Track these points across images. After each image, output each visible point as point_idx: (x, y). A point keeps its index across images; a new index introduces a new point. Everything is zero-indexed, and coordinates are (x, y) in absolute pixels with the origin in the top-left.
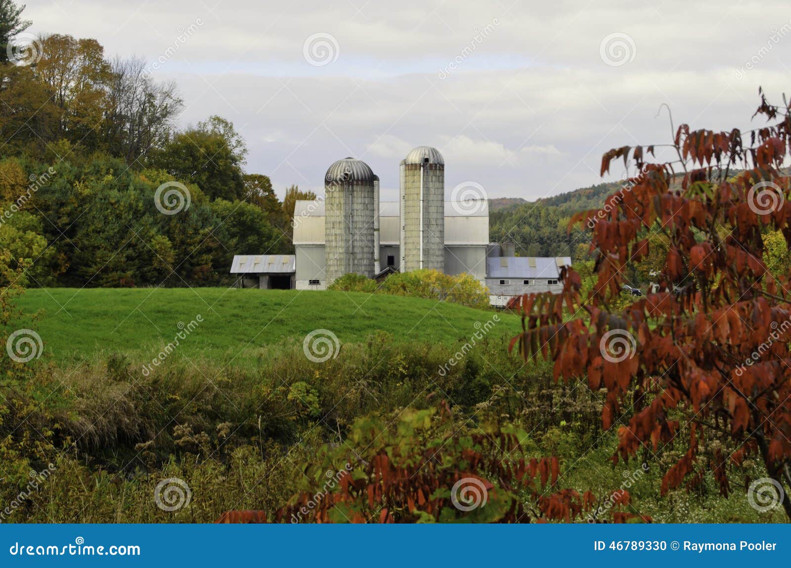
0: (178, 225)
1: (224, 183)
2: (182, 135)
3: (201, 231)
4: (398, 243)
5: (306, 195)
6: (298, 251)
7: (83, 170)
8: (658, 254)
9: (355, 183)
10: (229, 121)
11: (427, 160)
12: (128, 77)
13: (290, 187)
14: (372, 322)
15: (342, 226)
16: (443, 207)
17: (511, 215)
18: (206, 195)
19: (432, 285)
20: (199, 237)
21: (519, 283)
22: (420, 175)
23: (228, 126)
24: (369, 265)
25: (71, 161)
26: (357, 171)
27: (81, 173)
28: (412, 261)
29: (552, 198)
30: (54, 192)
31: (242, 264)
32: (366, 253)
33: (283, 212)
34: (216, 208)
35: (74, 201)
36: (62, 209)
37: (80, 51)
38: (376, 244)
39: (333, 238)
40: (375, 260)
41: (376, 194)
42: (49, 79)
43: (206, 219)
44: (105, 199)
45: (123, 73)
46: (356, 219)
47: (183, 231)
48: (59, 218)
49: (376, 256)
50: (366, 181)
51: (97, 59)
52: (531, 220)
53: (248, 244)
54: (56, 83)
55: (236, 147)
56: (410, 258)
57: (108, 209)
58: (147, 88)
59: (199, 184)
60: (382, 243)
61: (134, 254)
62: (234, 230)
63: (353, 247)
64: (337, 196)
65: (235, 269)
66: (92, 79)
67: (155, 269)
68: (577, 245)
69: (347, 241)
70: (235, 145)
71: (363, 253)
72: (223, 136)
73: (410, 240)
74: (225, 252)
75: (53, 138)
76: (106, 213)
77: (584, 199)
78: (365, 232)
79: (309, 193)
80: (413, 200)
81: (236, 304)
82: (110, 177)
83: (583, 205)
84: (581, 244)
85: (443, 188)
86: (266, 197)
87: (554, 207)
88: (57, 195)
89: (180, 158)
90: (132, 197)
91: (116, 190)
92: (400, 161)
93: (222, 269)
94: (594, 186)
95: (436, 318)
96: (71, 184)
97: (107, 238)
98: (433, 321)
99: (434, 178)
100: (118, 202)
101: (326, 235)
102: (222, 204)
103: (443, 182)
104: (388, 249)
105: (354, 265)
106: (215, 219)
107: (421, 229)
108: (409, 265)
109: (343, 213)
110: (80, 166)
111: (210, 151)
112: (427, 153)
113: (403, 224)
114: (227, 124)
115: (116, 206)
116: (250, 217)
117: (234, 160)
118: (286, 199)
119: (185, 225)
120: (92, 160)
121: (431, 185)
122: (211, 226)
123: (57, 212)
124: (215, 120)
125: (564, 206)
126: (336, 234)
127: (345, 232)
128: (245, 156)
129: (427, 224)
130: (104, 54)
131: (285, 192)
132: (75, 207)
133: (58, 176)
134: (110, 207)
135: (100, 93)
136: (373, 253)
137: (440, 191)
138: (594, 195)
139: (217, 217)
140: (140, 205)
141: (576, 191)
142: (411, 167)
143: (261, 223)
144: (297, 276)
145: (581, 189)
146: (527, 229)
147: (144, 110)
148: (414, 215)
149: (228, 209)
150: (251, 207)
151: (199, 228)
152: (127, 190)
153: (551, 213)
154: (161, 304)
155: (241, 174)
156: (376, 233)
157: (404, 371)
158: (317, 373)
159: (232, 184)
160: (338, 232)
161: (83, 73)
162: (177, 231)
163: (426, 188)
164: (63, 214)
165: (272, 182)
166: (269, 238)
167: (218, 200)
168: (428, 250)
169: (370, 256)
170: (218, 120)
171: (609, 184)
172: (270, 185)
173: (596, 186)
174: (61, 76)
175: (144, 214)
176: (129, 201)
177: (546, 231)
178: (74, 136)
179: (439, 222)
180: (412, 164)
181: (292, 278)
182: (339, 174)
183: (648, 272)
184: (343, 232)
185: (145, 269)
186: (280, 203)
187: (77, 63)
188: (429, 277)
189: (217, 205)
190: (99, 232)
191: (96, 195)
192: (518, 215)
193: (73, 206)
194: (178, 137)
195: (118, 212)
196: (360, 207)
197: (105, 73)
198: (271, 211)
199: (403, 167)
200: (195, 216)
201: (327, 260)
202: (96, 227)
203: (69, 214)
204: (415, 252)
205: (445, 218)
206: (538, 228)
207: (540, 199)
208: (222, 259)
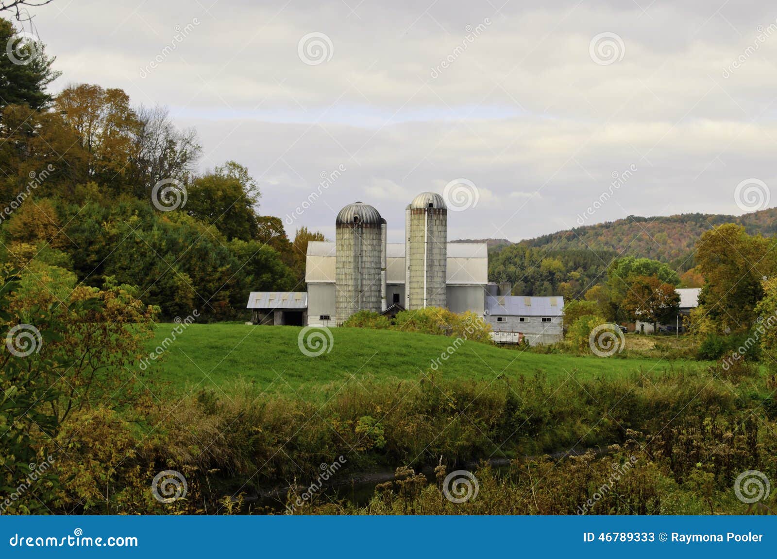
0: (198, 264)
1: (240, 225)
2: (201, 180)
3: (220, 269)
4: (403, 282)
5: (315, 236)
6: (310, 288)
7: (111, 211)
8: (644, 294)
9: (364, 225)
10: (244, 167)
11: (431, 205)
12: (152, 124)
13: (299, 229)
14: (406, 359)
15: (352, 266)
16: (446, 249)
17: (498, 255)
18: (223, 235)
19: (439, 322)
20: (218, 275)
21: (515, 321)
22: (424, 219)
23: (243, 171)
24: (376, 302)
25: (99, 202)
26: (366, 215)
27: (108, 214)
28: (416, 299)
29: (534, 239)
30: (83, 231)
31: (257, 300)
32: (375, 291)
33: (293, 252)
34: (233, 247)
35: (102, 240)
36: (91, 247)
37: (108, 100)
38: (383, 283)
39: (343, 276)
40: (382, 298)
41: (383, 236)
42: (78, 126)
43: (224, 258)
44: (131, 239)
45: (148, 121)
46: (365, 259)
47: (203, 269)
48: (88, 255)
49: (383, 294)
50: (374, 223)
51: (123, 107)
52: (516, 260)
53: (263, 281)
54: (84, 129)
55: (251, 190)
56: (415, 296)
57: (133, 248)
58: (168, 135)
59: (216, 224)
60: (388, 282)
61: (158, 290)
62: (251, 268)
63: (362, 285)
64: (348, 238)
65: (251, 304)
66: (118, 127)
67: (177, 304)
68: (559, 283)
69: (356, 279)
70: (249, 189)
71: (371, 290)
72: (238, 180)
73: (414, 280)
74: (241, 289)
75: (82, 182)
76: (131, 251)
77: (565, 241)
78: (373, 271)
79: (318, 234)
80: (418, 242)
81: (280, 341)
82: (135, 218)
83: (564, 247)
84: (563, 283)
85: (445, 231)
86: (278, 238)
87: (538, 248)
88: (86, 234)
89: (198, 200)
90: (156, 237)
91: (141, 230)
92: (406, 205)
93: (239, 305)
94: (574, 229)
95: (461, 355)
96: (100, 224)
97: (132, 275)
98: (459, 358)
99: (437, 222)
100: (142, 241)
101: (337, 274)
102: (238, 243)
103: (445, 226)
104: (395, 288)
105: (362, 302)
106: (232, 258)
107: (425, 269)
108: (414, 302)
109: (352, 253)
110: (108, 207)
111: (227, 194)
112: (431, 199)
113: (408, 264)
114: (242, 169)
115: (141, 245)
116: (264, 256)
117: (249, 203)
118: (296, 240)
119: (205, 263)
120: (119, 202)
121: (435, 228)
122: (228, 264)
123: (86, 250)
124: (231, 165)
125: (546, 248)
126: (346, 274)
127: (355, 272)
128: (258, 198)
129: (431, 265)
130: (130, 103)
131: (295, 233)
132: (102, 246)
133: (88, 216)
134: (135, 245)
135: (125, 140)
136: (380, 291)
137: (443, 234)
138: (574, 237)
139: (235, 256)
140: (164, 244)
141: (557, 233)
142: (416, 212)
143: (274, 262)
144: (309, 312)
145: (562, 231)
146: (512, 269)
147: (165, 155)
148: (418, 256)
149: (244, 249)
150: (264, 246)
151: (217, 266)
152: (151, 230)
153: (535, 253)
154: (211, 340)
155: (255, 216)
156: (383, 272)
157: (453, 406)
158: (378, 407)
159: (247, 225)
160: (348, 271)
161: (109, 120)
162: (197, 269)
163: (430, 231)
164: (92, 252)
165: (283, 224)
166: (282, 276)
167: (235, 240)
168: (432, 289)
169: (377, 294)
170: (234, 165)
171: (588, 227)
172: (282, 227)
173: (576, 228)
174: (90, 123)
175: (166, 253)
176: (153, 240)
177: (530, 270)
178: (102, 179)
179: (442, 263)
180: (417, 209)
181: (304, 314)
182: (348, 216)
183: (635, 311)
184: (352, 271)
185: (168, 304)
186: (291, 243)
187: (105, 111)
188: (435, 315)
189: (234, 245)
190: (125, 269)
191: (122, 234)
192: (504, 256)
193: (101, 244)
194: (197, 181)
195: (143, 250)
196: (369, 248)
197: (129, 120)
198: (283, 250)
199: (409, 211)
200: (214, 255)
201: (337, 297)
202: (122, 265)
203: (98, 252)
204: (419, 291)
205: (447, 259)
206: (523, 268)
207: (523, 241)
208: (239, 295)
